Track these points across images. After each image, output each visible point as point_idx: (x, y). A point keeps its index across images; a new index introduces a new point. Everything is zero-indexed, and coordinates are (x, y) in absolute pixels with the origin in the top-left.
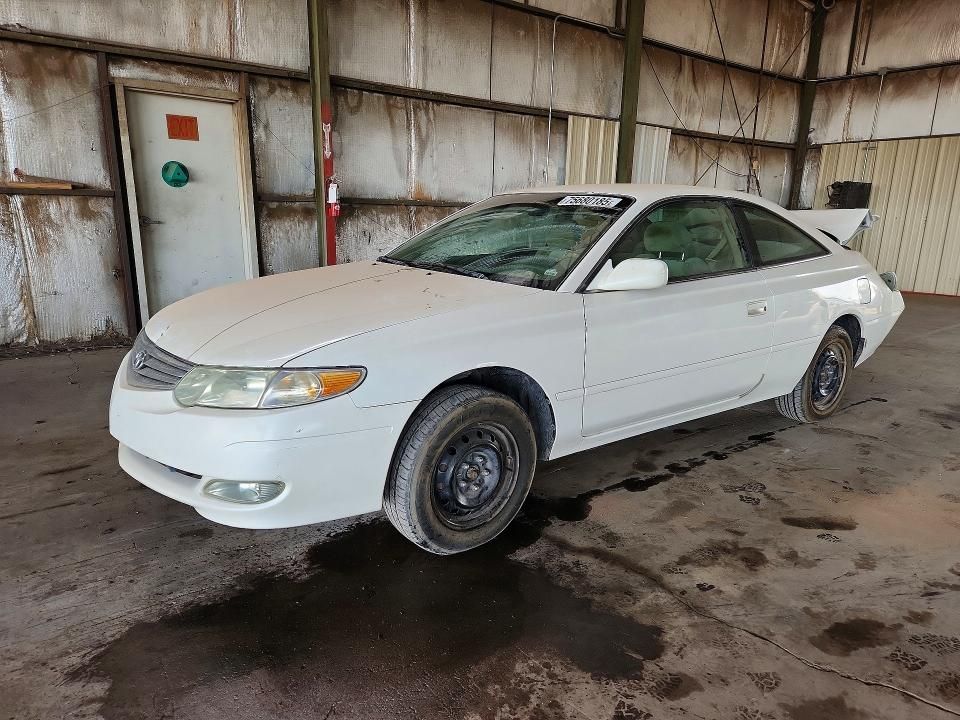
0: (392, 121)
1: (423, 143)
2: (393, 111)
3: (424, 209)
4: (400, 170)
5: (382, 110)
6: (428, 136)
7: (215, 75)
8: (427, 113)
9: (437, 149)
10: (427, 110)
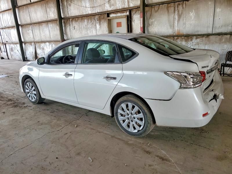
0: (168, 12)
1: (180, 16)
2: (169, 8)
3: (180, 38)
4: (171, 26)
5: (165, 9)
6: (182, 13)
7: (125, 12)
8: (183, 6)
9: (185, 17)
10: (183, 4)
